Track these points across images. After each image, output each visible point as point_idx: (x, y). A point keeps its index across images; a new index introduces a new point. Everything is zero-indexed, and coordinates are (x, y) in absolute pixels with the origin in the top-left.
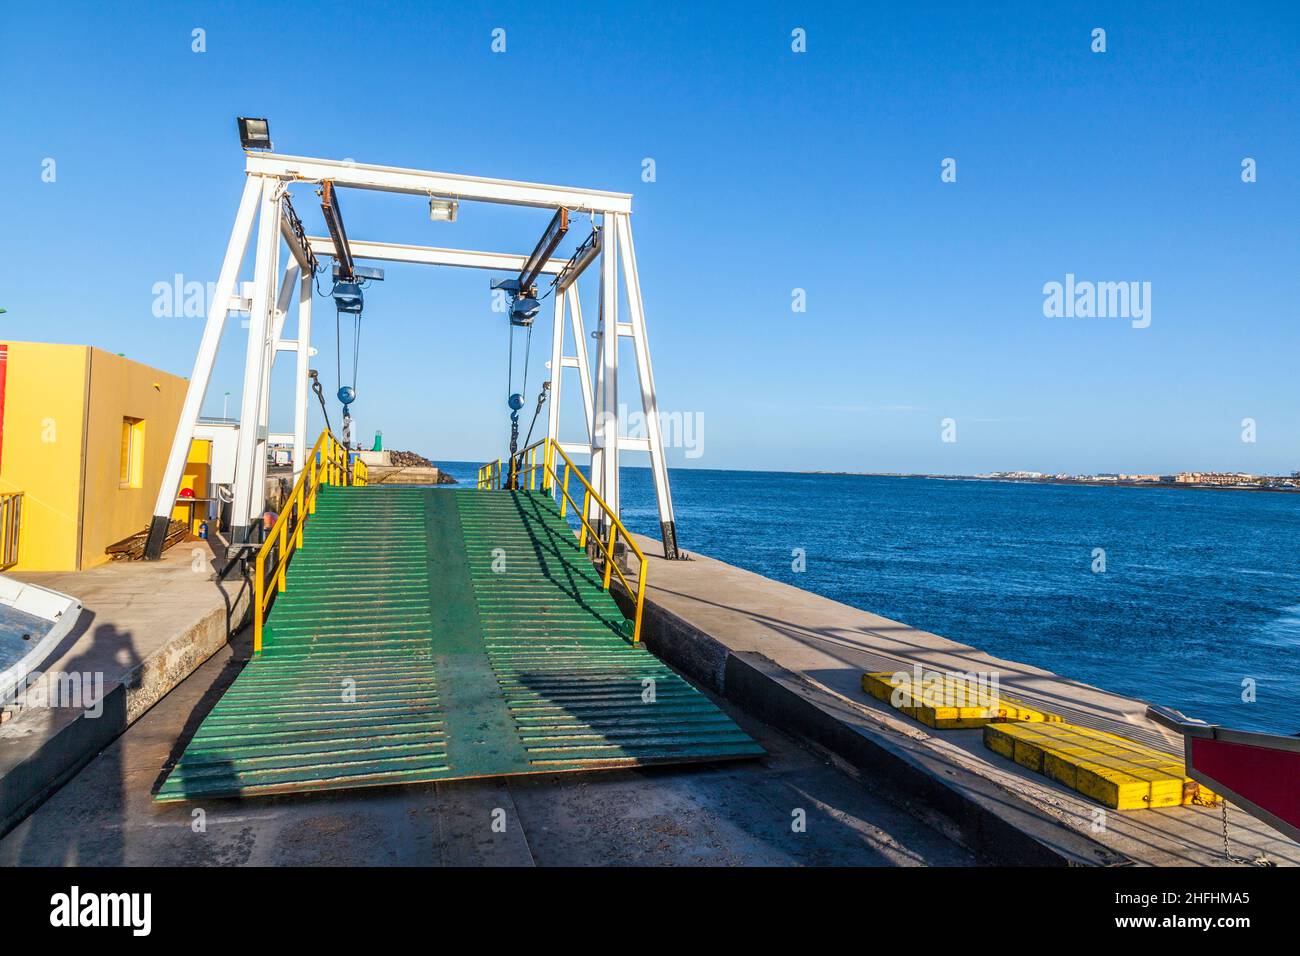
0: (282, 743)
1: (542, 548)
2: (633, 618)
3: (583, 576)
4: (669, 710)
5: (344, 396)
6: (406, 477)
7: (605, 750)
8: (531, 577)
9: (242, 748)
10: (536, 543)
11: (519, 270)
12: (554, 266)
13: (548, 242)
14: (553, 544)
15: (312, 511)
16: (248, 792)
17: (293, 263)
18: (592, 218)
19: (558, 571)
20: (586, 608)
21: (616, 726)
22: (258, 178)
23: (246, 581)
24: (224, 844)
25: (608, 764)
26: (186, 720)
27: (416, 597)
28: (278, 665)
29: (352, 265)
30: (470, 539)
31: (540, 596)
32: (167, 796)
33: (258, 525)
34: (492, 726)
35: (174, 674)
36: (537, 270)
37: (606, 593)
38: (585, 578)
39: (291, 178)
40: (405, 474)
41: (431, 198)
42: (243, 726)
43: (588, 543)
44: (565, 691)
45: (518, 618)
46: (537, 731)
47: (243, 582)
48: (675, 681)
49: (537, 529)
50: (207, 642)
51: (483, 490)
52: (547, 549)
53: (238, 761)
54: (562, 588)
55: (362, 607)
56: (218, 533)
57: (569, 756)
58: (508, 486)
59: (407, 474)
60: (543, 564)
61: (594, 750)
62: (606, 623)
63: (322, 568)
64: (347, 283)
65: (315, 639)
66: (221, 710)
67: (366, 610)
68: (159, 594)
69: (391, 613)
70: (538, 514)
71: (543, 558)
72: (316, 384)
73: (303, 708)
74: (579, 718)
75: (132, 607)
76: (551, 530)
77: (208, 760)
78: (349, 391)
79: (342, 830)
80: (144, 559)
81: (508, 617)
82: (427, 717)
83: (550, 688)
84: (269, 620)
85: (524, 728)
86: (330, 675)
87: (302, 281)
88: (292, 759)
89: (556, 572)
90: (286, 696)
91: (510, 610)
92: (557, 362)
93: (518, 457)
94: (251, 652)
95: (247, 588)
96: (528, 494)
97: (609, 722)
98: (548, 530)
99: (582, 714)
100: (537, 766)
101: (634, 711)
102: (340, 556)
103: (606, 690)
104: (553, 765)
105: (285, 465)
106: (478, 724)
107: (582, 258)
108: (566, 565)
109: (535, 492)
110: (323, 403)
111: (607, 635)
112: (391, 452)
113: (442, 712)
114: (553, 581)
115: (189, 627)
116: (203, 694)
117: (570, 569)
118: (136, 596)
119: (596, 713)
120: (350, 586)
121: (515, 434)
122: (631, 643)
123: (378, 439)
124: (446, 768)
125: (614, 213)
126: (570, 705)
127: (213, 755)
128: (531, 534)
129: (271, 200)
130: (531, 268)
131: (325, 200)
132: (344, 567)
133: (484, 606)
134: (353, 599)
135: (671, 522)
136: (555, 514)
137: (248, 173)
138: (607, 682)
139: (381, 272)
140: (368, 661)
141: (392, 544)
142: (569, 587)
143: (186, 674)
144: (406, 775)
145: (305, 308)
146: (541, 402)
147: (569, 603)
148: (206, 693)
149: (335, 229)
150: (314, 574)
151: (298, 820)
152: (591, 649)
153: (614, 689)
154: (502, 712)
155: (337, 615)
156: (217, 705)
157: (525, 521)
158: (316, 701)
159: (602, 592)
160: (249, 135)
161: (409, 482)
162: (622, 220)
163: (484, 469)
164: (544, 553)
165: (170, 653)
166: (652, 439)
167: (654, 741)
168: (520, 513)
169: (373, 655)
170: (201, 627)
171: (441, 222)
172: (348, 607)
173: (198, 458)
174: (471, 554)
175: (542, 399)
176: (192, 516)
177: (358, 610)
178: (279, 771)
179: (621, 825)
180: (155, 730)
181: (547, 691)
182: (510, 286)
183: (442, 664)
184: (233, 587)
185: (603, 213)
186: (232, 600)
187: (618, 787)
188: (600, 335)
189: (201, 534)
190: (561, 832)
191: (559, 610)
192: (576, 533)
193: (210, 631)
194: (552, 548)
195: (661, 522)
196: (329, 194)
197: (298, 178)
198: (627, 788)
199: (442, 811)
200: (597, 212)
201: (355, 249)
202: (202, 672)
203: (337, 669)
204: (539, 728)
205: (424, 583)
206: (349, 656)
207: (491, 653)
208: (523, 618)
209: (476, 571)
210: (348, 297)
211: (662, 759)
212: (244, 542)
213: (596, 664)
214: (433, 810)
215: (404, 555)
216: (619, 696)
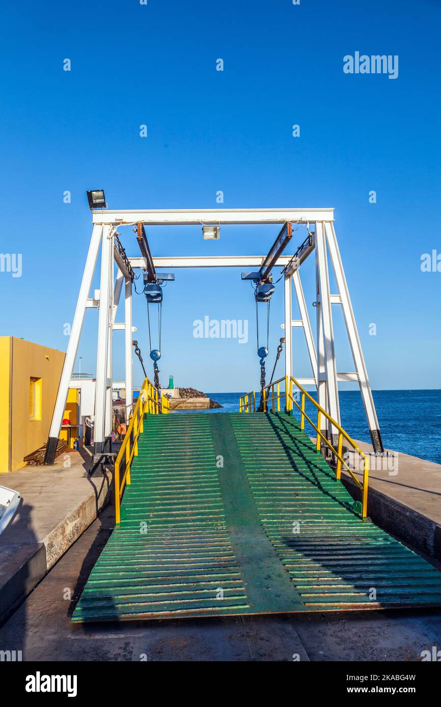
0: (141, 586)
1: (291, 451)
2: (361, 500)
3: (321, 470)
4: (397, 568)
5: (154, 356)
6: (189, 405)
7: (355, 596)
8: (286, 471)
9: (118, 588)
10: (286, 448)
11: (260, 266)
12: (282, 261)
13: (279, 245)
14: (298, 448)
15: (142, 431)
16: (123, 618)
17: (120, 275)
18: (308, 227)
19: (303, 468)
20: (326, 493)
21: (360, 579)
22: (100, 226)
23: (105, 477)
24: (115, 653)
25: (359, 607)
26: (80, 568)
27: (211, 487)
28: (130, 533)
29: (155, 272)
30: (242, 447)
31: (293, 485)
32: (77, 619)
33: (109, 441)
34: (274, 577)
35: (70, 538)
36: (272, 264)
37: (339, 482)
38: (323, 472)
39: (119, 224)
40: (188, 403)
41: (202, 226)
42: (116, 574)
43: (321, 447)
44: (320, 553)
45: (280, 500)
46: (305, 581)
47: (103, 478)
48: (397, 546)
49: (286, 438)
50: (86, 517)
51: (243, 413)
52: (294, 452)
53: (116, 597)
54: (307, 479)
55: (179, 494)
56: (84, 446)
57: (331, 600)
58: (260, 409)
59: (190, 403)
60: (292, 463)
61: (348, 596)
62: (341, 503)
63: (151, 468)
64: (153, 284)
65: (151, 516)
66: (101, 562)
67: (181, 496)
68: (56, 486)
69: (196, 498)
70: (285, 428)
71: (292, 459)
72: (137, 349)
73: (150, 562)
74: (334, 572)
75: (43, 495)
76: (296, 439)
77: (98, 595)
78: (157, 352)
79: (186, 646)
80: (45, 464)
81: (273, 500)
82: (229, 570)
83: (309, 550)
84: (123, 504)
85: (296, 579)
86: (164, 539)
87: (126, 285)
88: (148, 597)
89: (302, 468)
90: (139, 554)
91: (274, 495)
92: (289, 324)
93: (266, 389)
94: (114, 524)
95: (106, 481)
96: (277, 414)
97: (355, 576)
98: (293, 439)
99: (335, 569)
100: (309, 607)
101: (371, 568)
102: (161, 460)
103: (349, 552)
104: (320, 606)
105: (116, 400)
106: (264, 576)
107: (302, 254)
108: (308, 463)
109: (281, 412)
110: (141, 360)
111: (343, 512)
112: (180, 389)
113: (239, 566)
114: (301, 475)
115: (76, 508)
116: (88, 551)
117: (312, 466)
118: (43, 488)
119: (344, 569)
120: (169, 480)
121: (263, 374)
122: (361, 518)
123: (171, 380)
124: (247, 606)
125: (322, 222)
126: (327, 563)
127: (101, 592)
128: (282, 442)
129: (108, 238)
130: (268, 263)
131: (139, 234)
132: (165, 467)
133: (257, 493)
134: (172, 489)
135: (378, 430)
136: (296, 428)
137: (93, 224)
138: (348, 547)
139: (173, 275)
140: (186, 530)
141: (193, 452)
142: (312, 478)
143: (76, 537)
144: (222, 610)
145: (128, 302)
146: (279, 352)
147: (313, 490)
148: (90, 550)
149: (145, 251)
150: (147, 472)
151: (158, 638)
152: (332, 522)
153: (354, 552)
154: (279, 568)
155: (164, 499)
156: (98, 559)
157: (277, 433)
158: (158, 558)
159: (336, 481)
160: (94, 201)
161: (192, 408)
162: (328, 226)
163: (243, 398)
164: (292, 455)
165: (67, 524)
166: (359, 373)
167: (390, 591)
168: (273, 428)
169: (188, 526)
170: (82, 508)
171: (210, 240)
172: (169, 494)
173: (72, 400)
174: (244, 457)
175: (280, 349)
176: (69, 436)
177: (176, 496)
178: (141, 604)
179: (375, 652)
180: (63, 574)
181: (308, 552)
182: (254, 276)
183: (233, 533)
184: (98, 481)
185: (314, 222)
186: (98, 489)
187: (368, 624)
188: (318, 304)
189: (74, 447)
190: (333, 656)
191: (307, 495)
192: (312, 439)
193: (87, 510)
194: (297, 451)
195: (370, 431)
196: (141, 231)
197: (123, 223)
198: (376, 624)
199: (248, 636)
200: (311, 222)
201: (156, 263)
202: (85, 536)
203: (167, 535)
204: (306, 579)
205: (216, 477)
206: (173, 527)
207: (265, 525)
208: (284, 500)
209: (248, 468)
210: (153, 293)
211: (397, 605)
212: (102, 453)
213: (338, 532)
214: (243, 636)
215: (201, 458)
216: (359, 557)
